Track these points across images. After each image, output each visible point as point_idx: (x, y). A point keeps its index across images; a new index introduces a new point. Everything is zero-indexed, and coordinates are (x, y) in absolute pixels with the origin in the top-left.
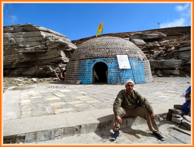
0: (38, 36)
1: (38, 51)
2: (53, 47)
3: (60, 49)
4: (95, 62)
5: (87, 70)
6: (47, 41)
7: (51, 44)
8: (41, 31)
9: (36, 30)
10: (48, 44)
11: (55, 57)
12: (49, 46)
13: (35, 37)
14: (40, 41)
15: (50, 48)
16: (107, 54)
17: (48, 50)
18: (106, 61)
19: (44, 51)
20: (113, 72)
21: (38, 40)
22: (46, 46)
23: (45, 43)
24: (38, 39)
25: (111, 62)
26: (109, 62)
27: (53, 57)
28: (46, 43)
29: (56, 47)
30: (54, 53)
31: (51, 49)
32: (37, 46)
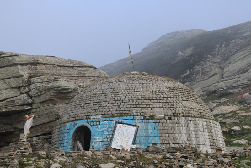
0: (13, 78)
1: (14, 109)
2: (43, 98)
3: (58, 101)
4: (76, 127)
5: (65, 141)
6: (32, 86)
7: (39, 92)
8: (19, 66)
9: (9, 64)
10: (32, 93)
11: (47, 121)
12: (35, 96)
13: (7, 80)
14: (19, 88)
15: (37, 100)
16: (95, 112)
17: (34, 106)
18: (90, 123)
19: (26, 108)
20: (98, 140)
21: (14, 86)
22: (30, 96)
23: (27, 90)
24: (14, 83)
25: (97, 125)
26: (94, 125)
27: (44, 121)
28: (30, 90)
29: (48, 97)
30: (46, 112)
31: (40, 103)
32: (12, 99)
